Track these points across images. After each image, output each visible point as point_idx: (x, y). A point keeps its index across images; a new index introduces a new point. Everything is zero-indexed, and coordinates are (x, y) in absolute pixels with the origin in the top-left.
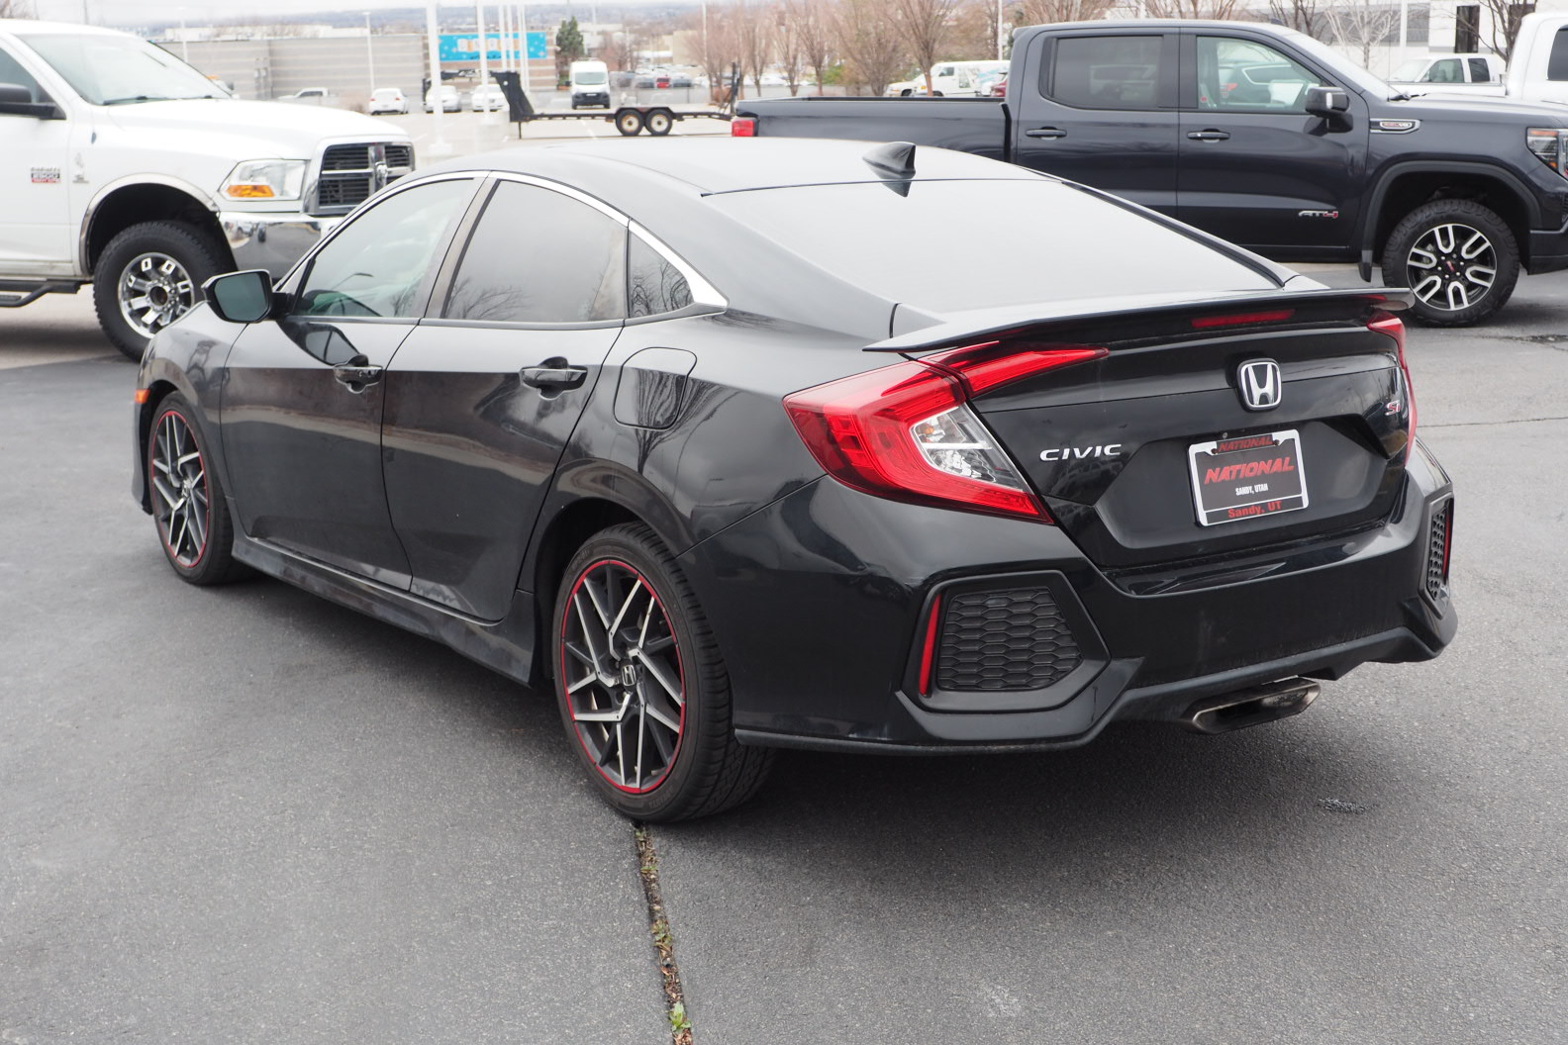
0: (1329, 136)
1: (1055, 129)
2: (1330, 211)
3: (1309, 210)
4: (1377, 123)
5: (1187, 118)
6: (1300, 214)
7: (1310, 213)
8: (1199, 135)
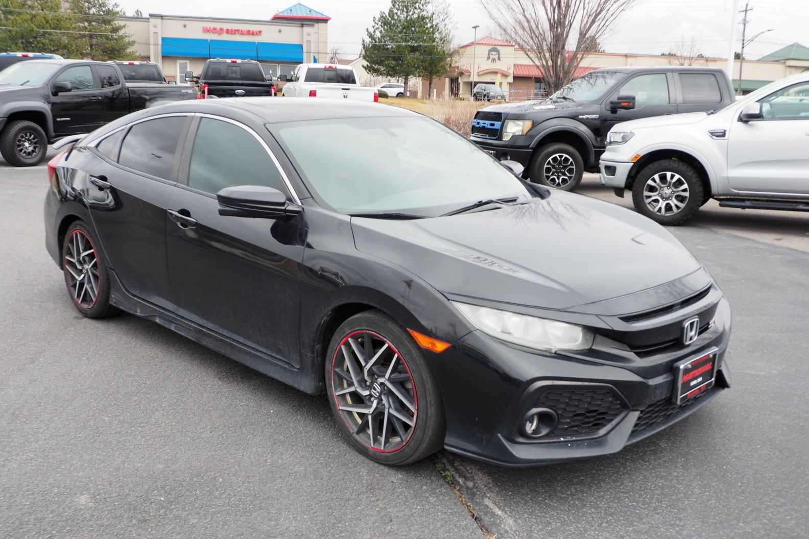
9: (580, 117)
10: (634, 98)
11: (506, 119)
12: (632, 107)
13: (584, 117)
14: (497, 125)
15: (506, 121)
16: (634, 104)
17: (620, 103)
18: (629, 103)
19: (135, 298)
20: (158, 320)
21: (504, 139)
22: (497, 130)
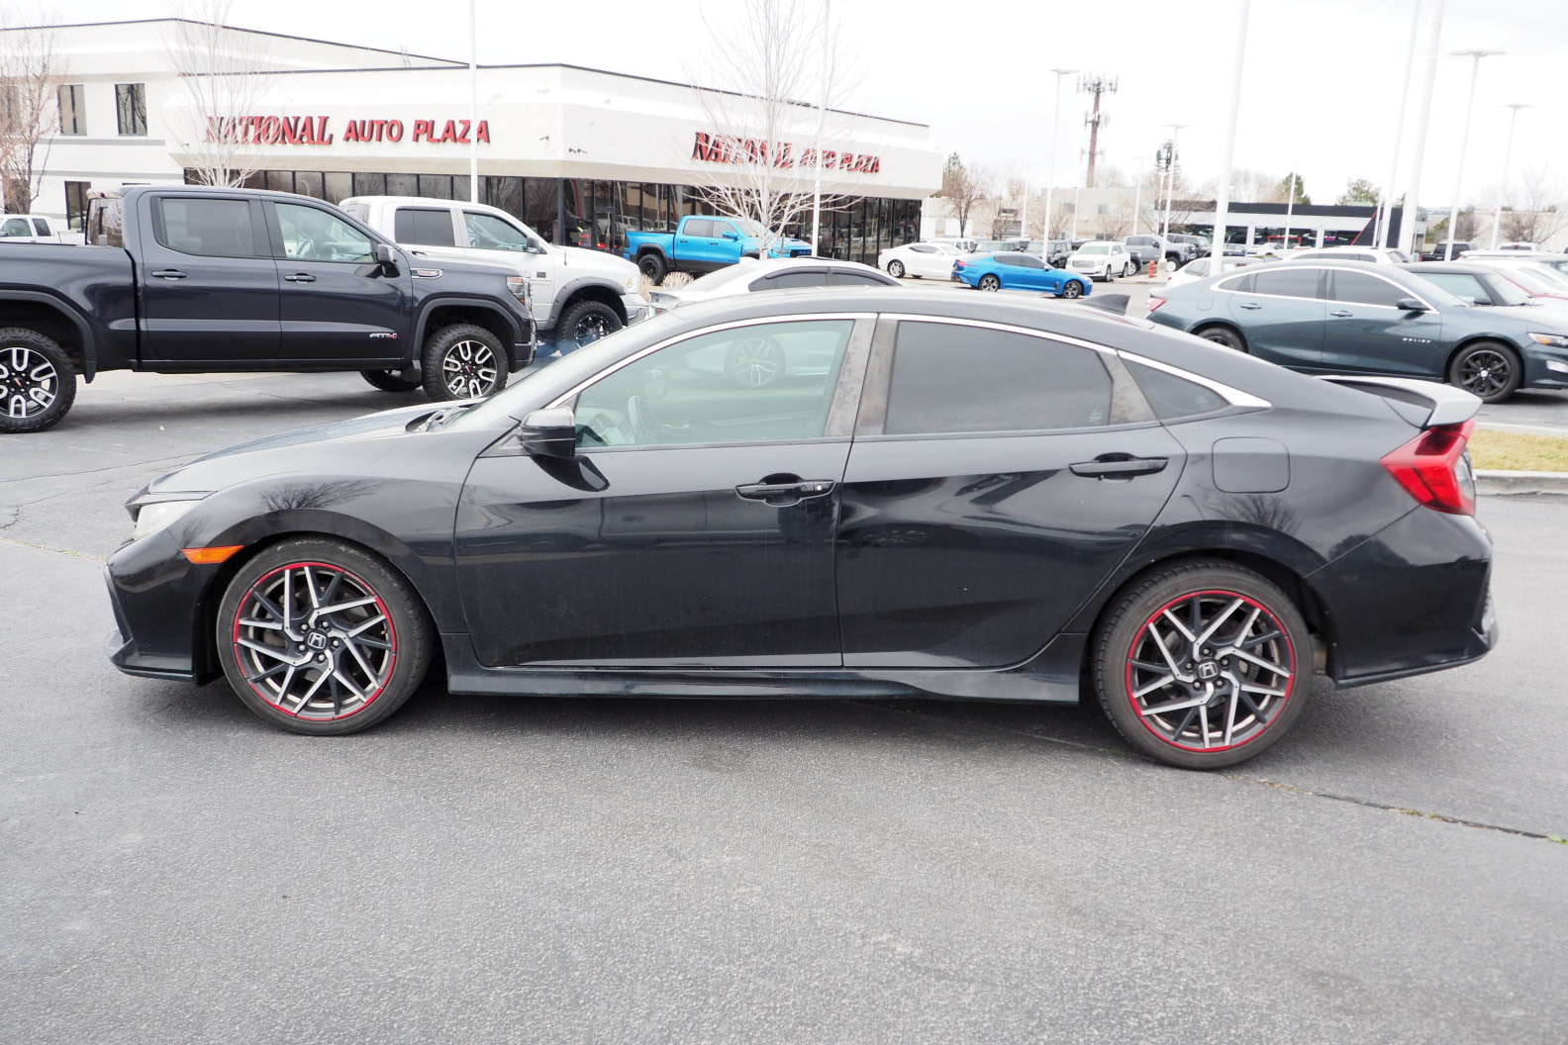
0: (381, 278)
1: (176, 271)
2: (391, 333)
3: (378, 332)
4: (416, 272)
5: (281, 264)
6: (371, 336)
7: (378, 335)
8: (295, 278)
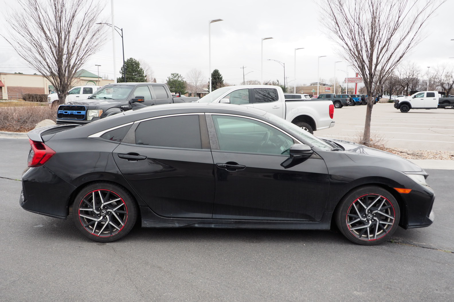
9: (122, 107)
10: (143, 97)
11: (88, 109)
12: (143, 101)
13: (123, 107)
14: (83, 113)
15: (88, 110)
16: (144, 100)
17: (137, 100)
18: (142, 99)
19: (171, 218)
20: (197, 225)
21: (88, 120)
22: (83, 115)
